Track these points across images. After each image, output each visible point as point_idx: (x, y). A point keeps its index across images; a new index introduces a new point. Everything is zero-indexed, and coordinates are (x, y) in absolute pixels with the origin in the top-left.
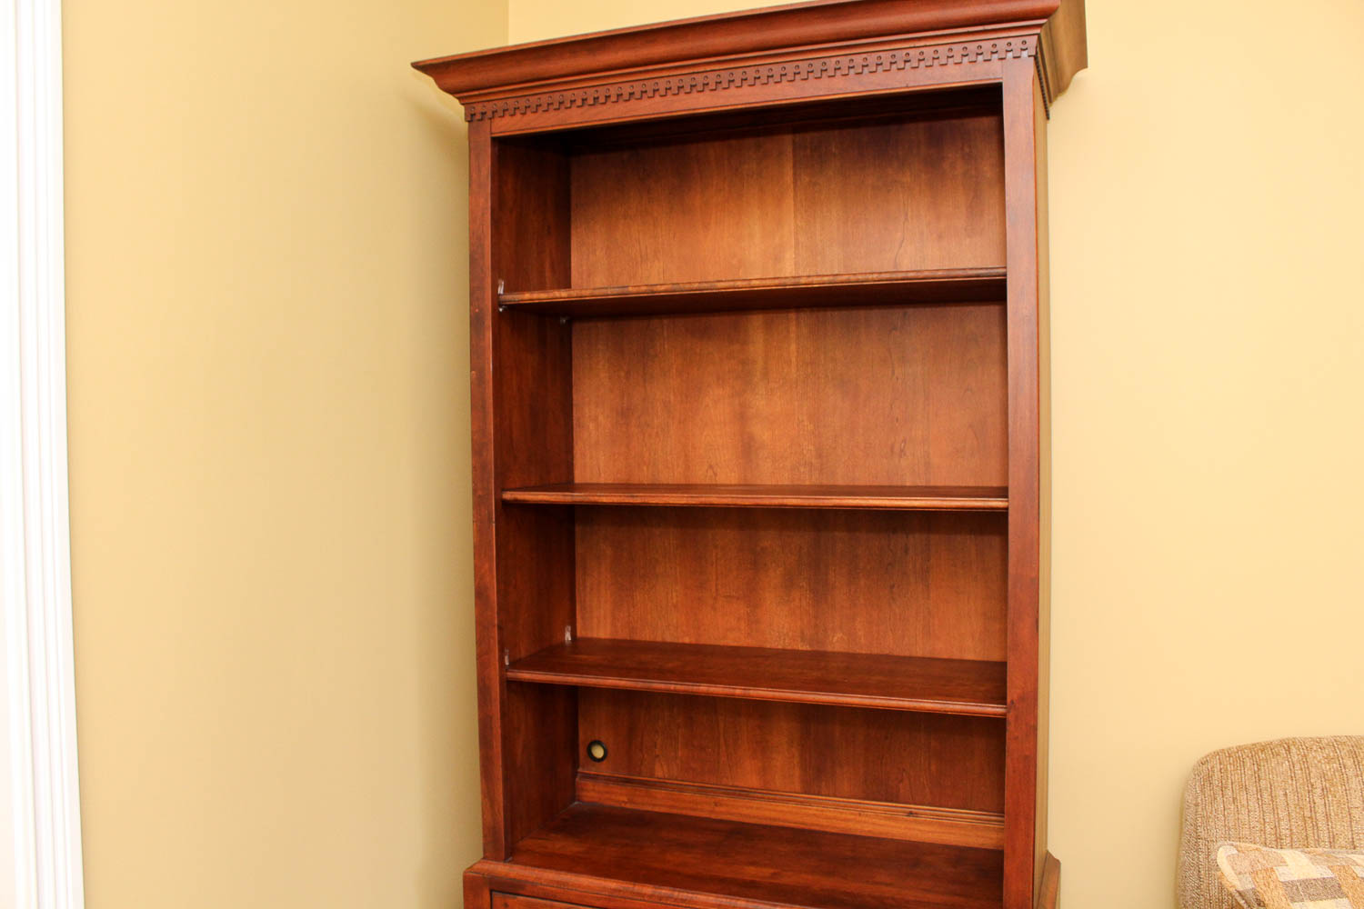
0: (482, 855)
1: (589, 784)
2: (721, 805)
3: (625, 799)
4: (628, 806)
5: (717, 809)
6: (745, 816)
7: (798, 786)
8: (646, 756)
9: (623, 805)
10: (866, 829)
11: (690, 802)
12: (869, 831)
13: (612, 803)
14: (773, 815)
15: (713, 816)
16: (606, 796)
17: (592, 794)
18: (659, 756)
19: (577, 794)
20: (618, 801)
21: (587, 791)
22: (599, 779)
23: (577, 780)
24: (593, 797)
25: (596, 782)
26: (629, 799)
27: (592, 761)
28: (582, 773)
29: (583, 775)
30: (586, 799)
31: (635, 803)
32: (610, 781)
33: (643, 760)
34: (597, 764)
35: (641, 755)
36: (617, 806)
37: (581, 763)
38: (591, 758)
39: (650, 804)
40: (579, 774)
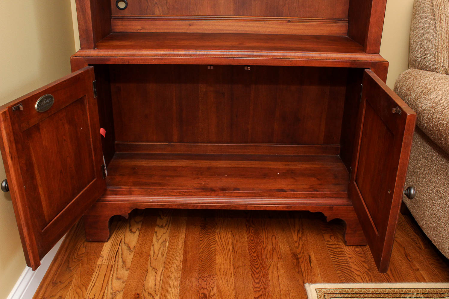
0: (80, 48)
1: (119, 22)
2: (193, 25)
3: (140, 28)
4: (142, 31)
5: (191, 27)
6: (206, 30)
7: (232, 13)
8: (149, 4)
9: (139, 31)
10: (268, 31)
11: (176, 25)
12: (269, 32)
13: (132, 31)
14: (220, 28)
15: (189, 32)
16: (129, 27)
17: (121, 27)
18: (157, 3)
19: (112, 28)
20: (136, 29)
21: (118, 26)
22: (124, 19)
23: (111, 21)
24: (122, 29)
25: (123, 20)
26: (142, 28)
27: (119, 10)
28: (114, 17)
29: (115, 18)
30: (118, 31)
31: (146, 29)
32: (131, 19)
33: (148, 7)
34: (122, 11)
35: (147, 3)
36: (135, 32)
37: (112, 11)
38: (118, 8)
39: (154, 29)
40: (112, 18)
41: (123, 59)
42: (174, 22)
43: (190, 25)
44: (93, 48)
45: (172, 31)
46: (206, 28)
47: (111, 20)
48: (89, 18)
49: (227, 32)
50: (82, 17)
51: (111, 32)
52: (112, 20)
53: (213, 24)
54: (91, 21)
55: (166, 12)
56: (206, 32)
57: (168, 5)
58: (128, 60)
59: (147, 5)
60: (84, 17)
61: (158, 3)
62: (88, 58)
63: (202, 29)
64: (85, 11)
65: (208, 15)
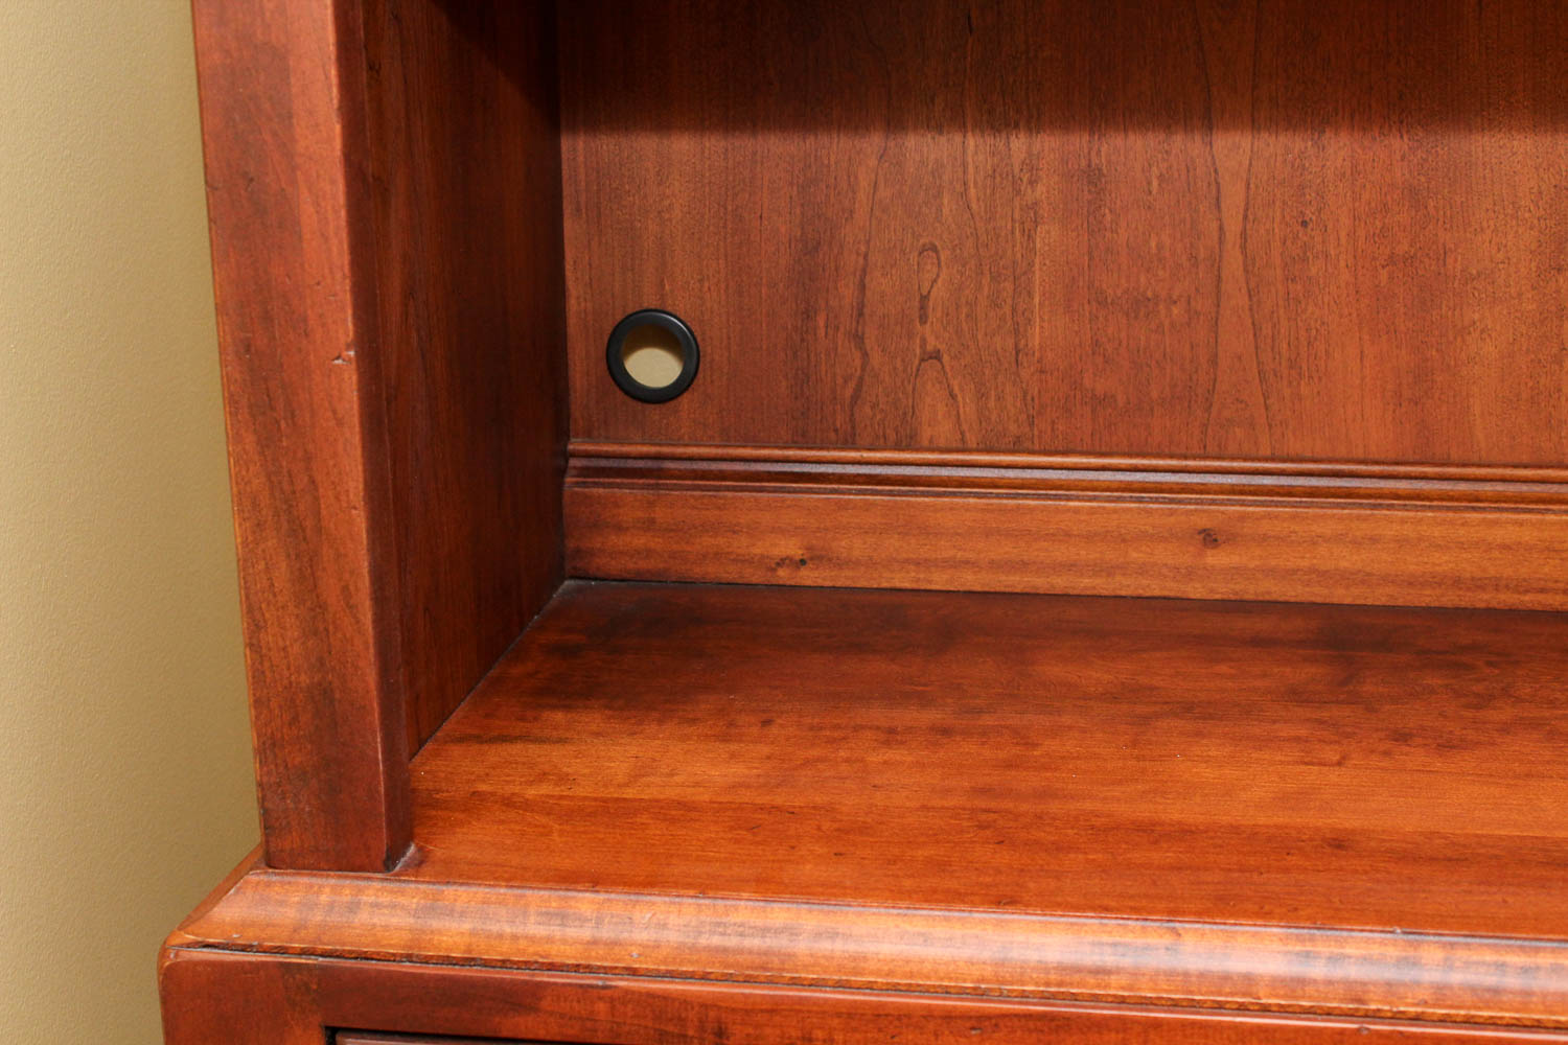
0: (256, 836)
1: (629, 500)
2: (1233, 538)
3: (791, 548)
4: (808, 577)
5: (1216, 558)
6: (1345, 577)
8: (876, 359)
9: (784, 575)
11: (1090, 538)
13: (730, 573)
15: (1196, 590)
16: (707, 542)
17: (640, 541)
18: (936, 356)
19: (571, 544)
20: (763, 557)
21: (620, 528)
22: (670, 474)
23: (566, 488)
24: (649, 553)
25: (657, 487)
26: (809, 548)
27: (631, 403)
28: (588, 455)
29: (594, 463)
30: (615, 566)
31: (840, 564)
32: (722, 476)
33: (861, 378)
34: (654, 412)
35: (857, 355)
36: (754, 580)
37: (576, 412)
38: (627, 393)
39: (907, 561)
40: (573, 462)
41: (665, 998)
42: (1077, 511)
43: (1210, 538)
44: (379, 864)
45: (1060, 583)
46: (1344, 564)
47: (561, 485)
48: (345, 589)
49: (1527, 598)
50: (282, 571)
51: (563, 579)
52: (568, 480)
53: (1408, 531)
54: (367, 616)
55: (1013, 428)
56: (1348, 601)
57: (1025, 374)
58: (712, 1014)
59: (858, 362)
60: (307, 577)
61: (946, 359)
62: (323, 968)
63: (1313, 570)
64: (309, 523)
65: (1360, 453)
